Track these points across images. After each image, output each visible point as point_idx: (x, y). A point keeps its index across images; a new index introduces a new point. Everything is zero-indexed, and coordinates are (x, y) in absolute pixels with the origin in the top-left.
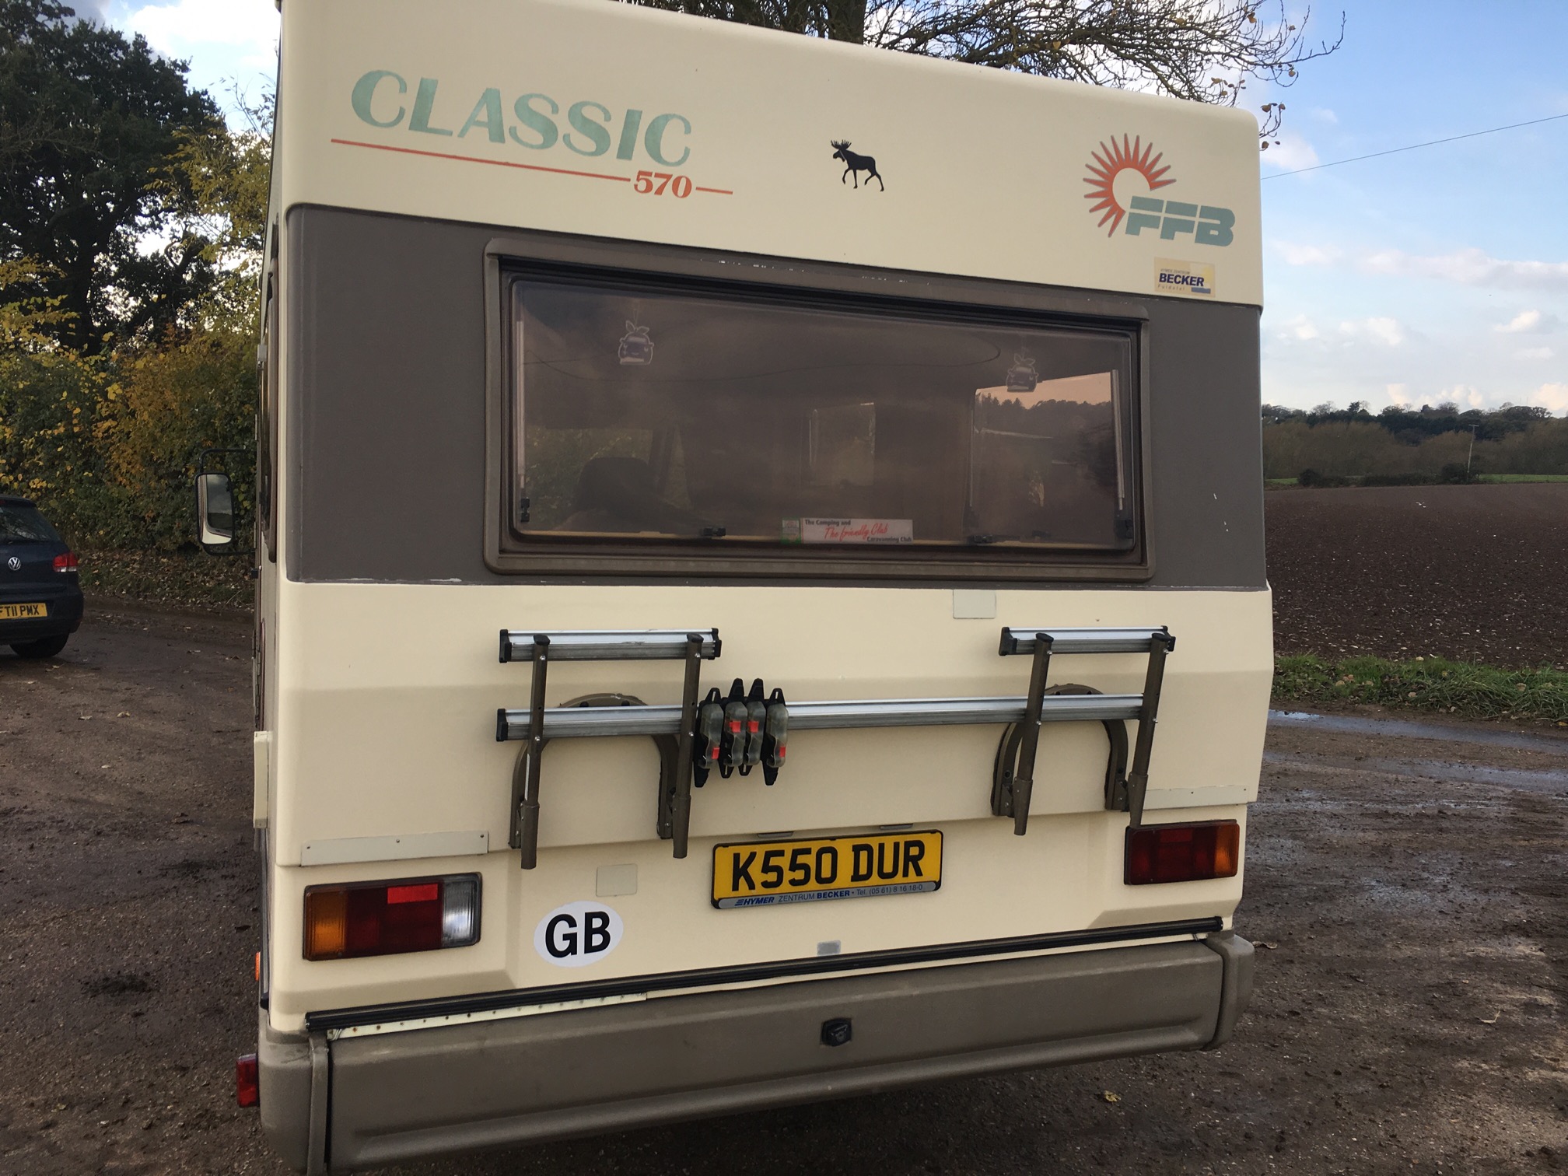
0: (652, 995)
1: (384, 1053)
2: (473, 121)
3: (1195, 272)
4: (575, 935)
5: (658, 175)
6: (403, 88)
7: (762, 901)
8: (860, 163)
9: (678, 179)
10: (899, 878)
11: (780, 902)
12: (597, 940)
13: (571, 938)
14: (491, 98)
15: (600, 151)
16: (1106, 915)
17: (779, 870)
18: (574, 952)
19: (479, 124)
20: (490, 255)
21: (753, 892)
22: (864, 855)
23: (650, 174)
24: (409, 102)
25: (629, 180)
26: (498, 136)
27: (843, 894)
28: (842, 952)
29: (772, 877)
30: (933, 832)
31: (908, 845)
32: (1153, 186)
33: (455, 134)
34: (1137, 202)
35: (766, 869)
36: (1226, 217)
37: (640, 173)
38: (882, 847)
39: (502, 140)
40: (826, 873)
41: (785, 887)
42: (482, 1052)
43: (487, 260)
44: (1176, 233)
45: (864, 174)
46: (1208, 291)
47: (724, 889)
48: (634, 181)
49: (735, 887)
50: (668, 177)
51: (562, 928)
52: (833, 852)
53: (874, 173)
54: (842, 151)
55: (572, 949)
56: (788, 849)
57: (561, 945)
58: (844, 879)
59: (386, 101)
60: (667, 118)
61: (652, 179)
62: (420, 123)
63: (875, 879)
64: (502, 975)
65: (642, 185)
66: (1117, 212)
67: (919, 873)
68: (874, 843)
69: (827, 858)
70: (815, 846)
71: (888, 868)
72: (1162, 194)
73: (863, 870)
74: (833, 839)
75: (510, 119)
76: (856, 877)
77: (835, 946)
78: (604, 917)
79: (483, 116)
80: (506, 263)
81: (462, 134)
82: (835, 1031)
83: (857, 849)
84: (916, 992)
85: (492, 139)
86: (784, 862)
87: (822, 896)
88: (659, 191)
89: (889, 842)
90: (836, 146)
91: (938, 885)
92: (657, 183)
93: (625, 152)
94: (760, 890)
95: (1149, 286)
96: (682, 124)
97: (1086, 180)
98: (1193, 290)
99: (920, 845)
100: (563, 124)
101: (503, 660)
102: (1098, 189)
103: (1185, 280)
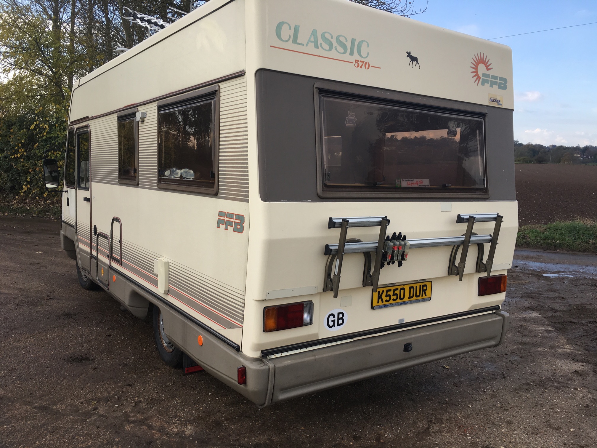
0: (355, 339)
1: (288, 362)
2: (310, 41)
3: (498, 98)
4: (335, 320)
5: (361, 61)
6: (290, 29)
7: (385, 306)
8: (414, 59)
9: (366, 63)
10: (420, 297)
11: (390, 306)
12: (341, 321)
13: (334, 321)
14: (314, 32)
15: (344, 53)
16: (473, 306)
17: (390, 296)
18: (334, 326)
19: (311, 42)
20: (316, 88)
21: (383, 304)
22: (412, 290)
23: (358, 61)
24: (292, 33)
26: (317, 47)
27: (406, 303)
28: (405, 322)
29: (388, 298)
30: (429, 281)
31: (423, 286)
32: (488, 70)
33: (305, 45)
34: (484, 75)
35: (387, 296)
36: (505, 80)
37: (356, 60)
38: (416, 287)
39: (318, 48)
40: (402, 297)
41: (391, 301)
42: (315, 360)
43: (315, 90)
44: (494, 85)
45: (415, 63)
46: (501, 105)
47: (375, 303)
48: (354, 62)
49: (378, 302)
50: (363, 62)
51: (331, 318)
52: (404, 289)
53: (417, 63)
54: (409, 55)
55: (334, 325)
56: (392, 288)
57: (331, 324)
58: (406, 299)
59: (286, 33)
60: (363, 41)
61: (359, 62)
62: (295, 41)
63: (414, 298)
64: (317, 335)
65: (356, 65)
66: (479, 78)
67: (426, 295)
68: (414, 286)
69: (402, 291)
70: (399, 287)
71: (418, 294)
72: (490, 73)
73: (411, 295)
74: (404, 285)
75: (320, 41)
76: (410, 297)
77: (403, 320)
78: (342, 314)
79: (312, 39)
80: (322, 91)
81: (307, 46)
82: (407, 347)
83: (410, 288)
84: (428, 333)
85: (315, 48)
86: (391, 293)
87: (401, 304)
88: (361, 67)
89: (418, 285)
90: (407, 53)
91: (430, 298)
92: (360, 64)
93: (352, 53)
94: (385, 303)
95: (487, 103)
96: (366, 44)
97: (471, 67)
98: (498, 104)
99: (426, 286)
100: (335, 44)
101: (330, 227)
102: (474, 70)
103: (496, 101)
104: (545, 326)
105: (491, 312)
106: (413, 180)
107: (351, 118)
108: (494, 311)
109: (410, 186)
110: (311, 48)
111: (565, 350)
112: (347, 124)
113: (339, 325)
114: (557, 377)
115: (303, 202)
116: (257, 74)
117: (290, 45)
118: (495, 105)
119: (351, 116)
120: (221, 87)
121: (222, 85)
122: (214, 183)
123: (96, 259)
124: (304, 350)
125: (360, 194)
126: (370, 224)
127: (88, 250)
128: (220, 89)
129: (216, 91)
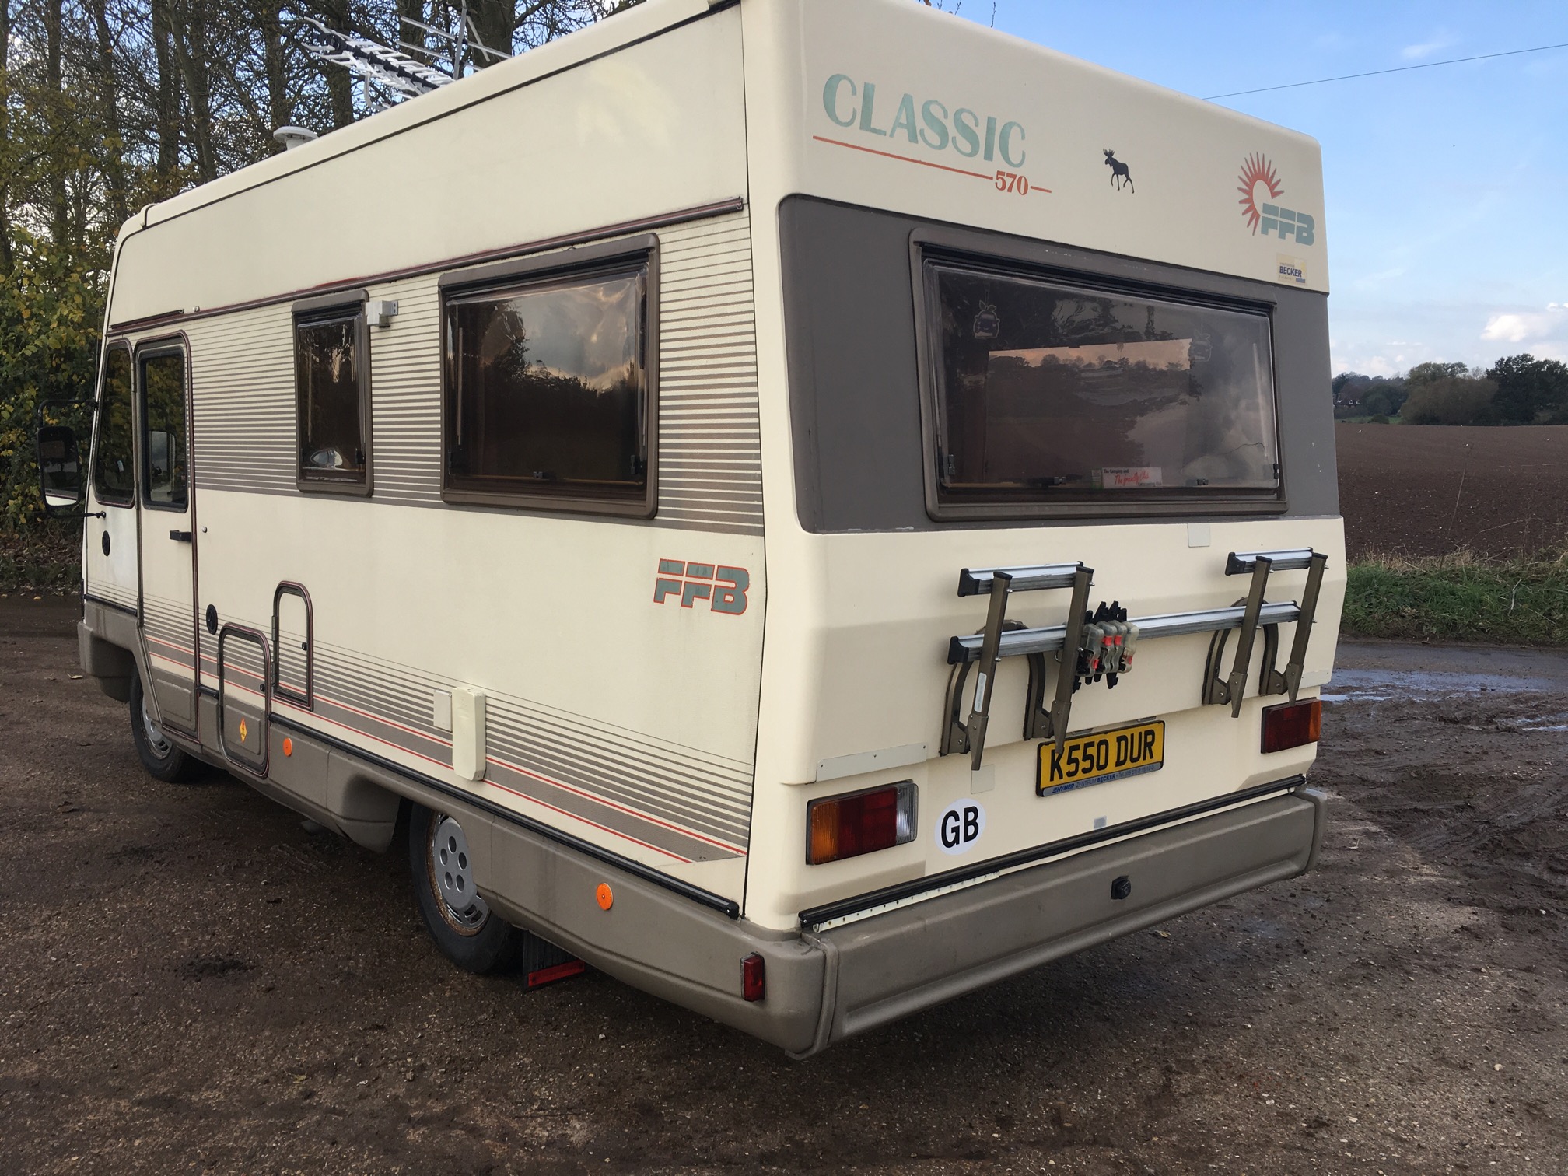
0: (1003, 872)
1: (864, 939)
2: (898, 124)
3: (1297, 267)
4: (958, 827)
5: (1009, 175)
6: (854, 93)
7: (1067, 788)
8: (1120, 169)
9: (1021, 178)
10: (1141, 762)
11: (1077, 788)
12: (971, 830)
13: (956, 830)
14: (907, 101)
15: (973, 154)
16: (1251, 778)
17: (1076, 761)
18: (958, 843)
19: (901, 125)
20: (915, 242)
21: (1063, 781)
22: (1123, 743)
23: (1003, 174)
24: (858, 103)
25: (992, 178)
26: (913, 138)
27: (1111, 777)
28: (1108, 825)
29: (1072, 768)
30: (1159, 722)
31: (1148, 733)
32: (1274, 195)
33: (888, 133)
34: (1267, 208)
35: (1070, 761)
36: (1308, 220)
37: (999, 173)
38: (1132, 736)
39: (917, 142)
40: (1102, 762)
41: (1080, 775)
42: (925, 928)
43: (913, 248)
44: (1287, 234)
45: (1123, 178)
46: (1303, 281)
47: (1045, 782)
48: (995, 177)
49: (1052, 779)
50: (1014, 176)
51: (951, 821)
52: (1105, 742)
53: (1128, 178)
54: (1110, 159)
55: (956, 841)
56: (1082, 742)
57: (951, 837)
58: (1111, 767)
59: (847, 103)
60: (1010, 125)
61: (1005, 178)
62: (866, 125)
63: (1128, 764)
64: (922, 866)
65: (1000, 183)
66: (1256, 215)
67: (1151, 757)
68: (1127, 733)
69: (1103, 747)
70: (1096, 739)
71: (1135, 755)
72: (1278, 202)
73: (1122, 758)
74: (1106, 733)
75: (920, 123)
76: (1119, 763)
77: (1102, 820)
78: (974, 810)
79: (903, 120)
80: (929, 250)
81: (892, 135)
82: (1119, 888)
83: (1119, 739)
84: (1162, 850)
85: (910, 141)
86: (1078, 754)
87: (1101, 780)
88: (1010, 190)
89: (1136, 731)
90: (1106, 154)
91: (1162, 763)
92: (1009, 181)
93: (988, 156)
94: (1066, 779)
95: (1274, 277)
96: (1019, 129)
97: (1240, 189)
98: (1297, 280)
99: (1151, 732)
100: (952, 131)
101: (962, 593)
102: (1245, 196)
103: (1292, 272)
104: (1360, 822)
105: (1285, 792)
106: (1127, 471)
107: (985, 316)
108: (1292, 790)
109: (1120, 486)
110: (900, 143)
111: (1424, 878)
112: (977, 331)
113: (967, 838)
114: (1426, 944)
115: (897, 531)
116: (783, 207)
117: (855, 134)
118: (1290, 281)
119: (986, 313)
120: (663, 238)
121: (665, 235)
122: (644, 488)
123: (217, 698)
124: (892, 906)
125: (1018, 509)
126: (1052, 582)
127: (189, 673)
128: (659, 244)
129: (649, 249)
